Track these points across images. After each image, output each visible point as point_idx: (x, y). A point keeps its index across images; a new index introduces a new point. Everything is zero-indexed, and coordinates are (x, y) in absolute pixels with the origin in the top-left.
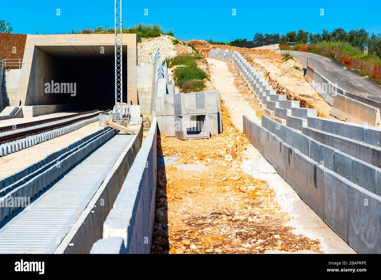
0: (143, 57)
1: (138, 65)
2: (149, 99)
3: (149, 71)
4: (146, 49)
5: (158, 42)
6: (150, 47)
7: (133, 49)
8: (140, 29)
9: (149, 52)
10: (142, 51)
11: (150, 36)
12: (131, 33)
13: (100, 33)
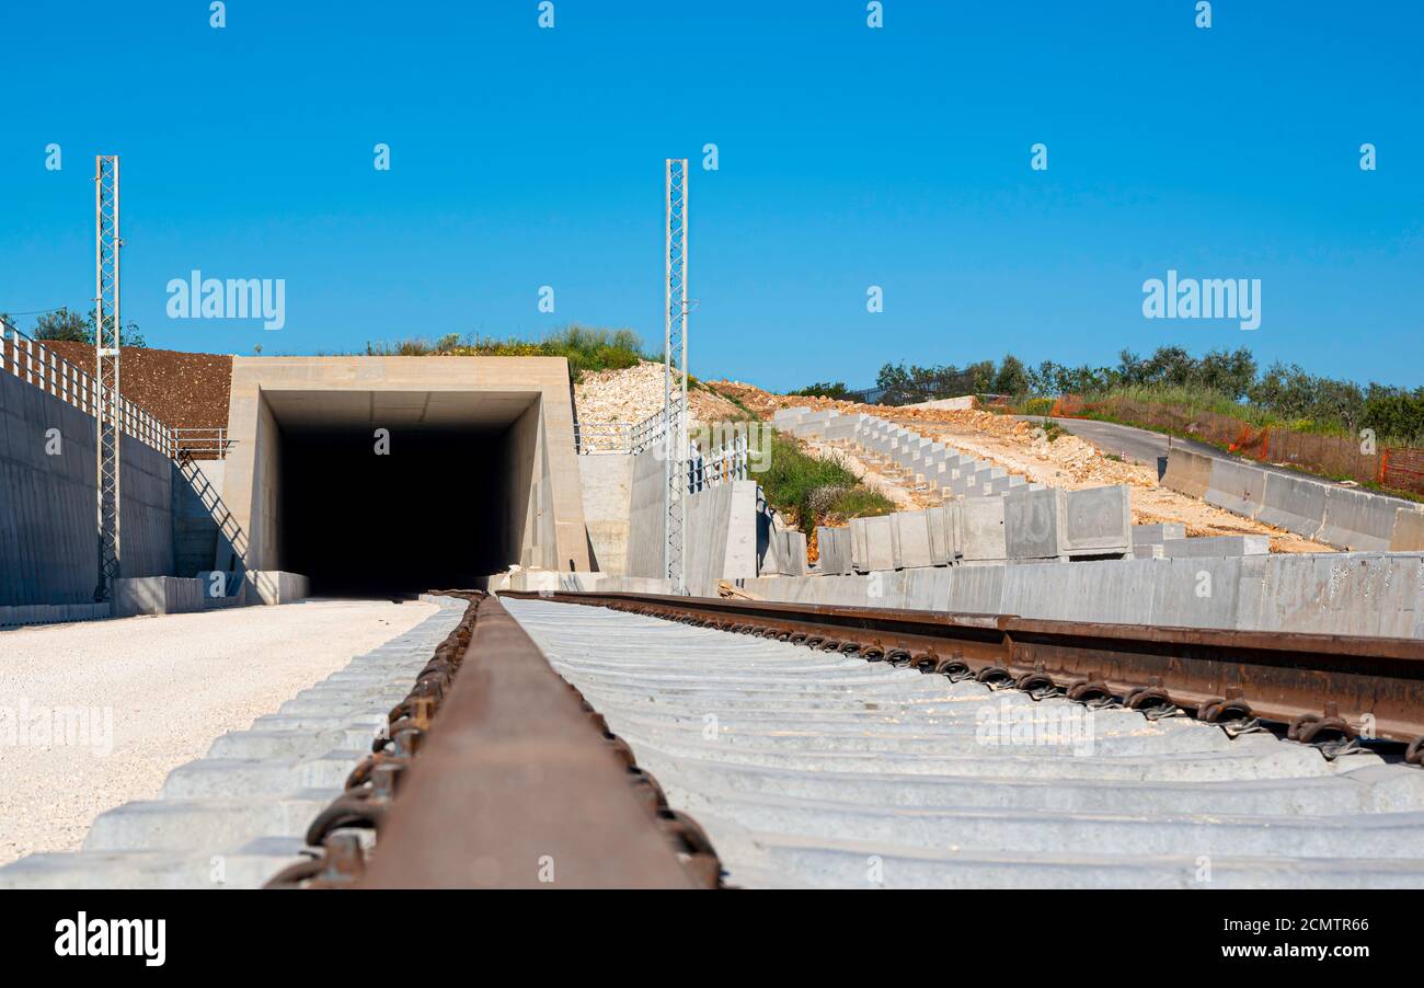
0: (589, 427)
1: (583, 452)
2: (619, 554)
3: (616, 471)
4: (597, 404)
5: (634, 382)
6: (612, 399)
7: (561, 403)
8: (574, 344)
9: (608, 415)
10: (586, 411)
11: (606, 365)
12: (546, 354)
13: (453, 355)
